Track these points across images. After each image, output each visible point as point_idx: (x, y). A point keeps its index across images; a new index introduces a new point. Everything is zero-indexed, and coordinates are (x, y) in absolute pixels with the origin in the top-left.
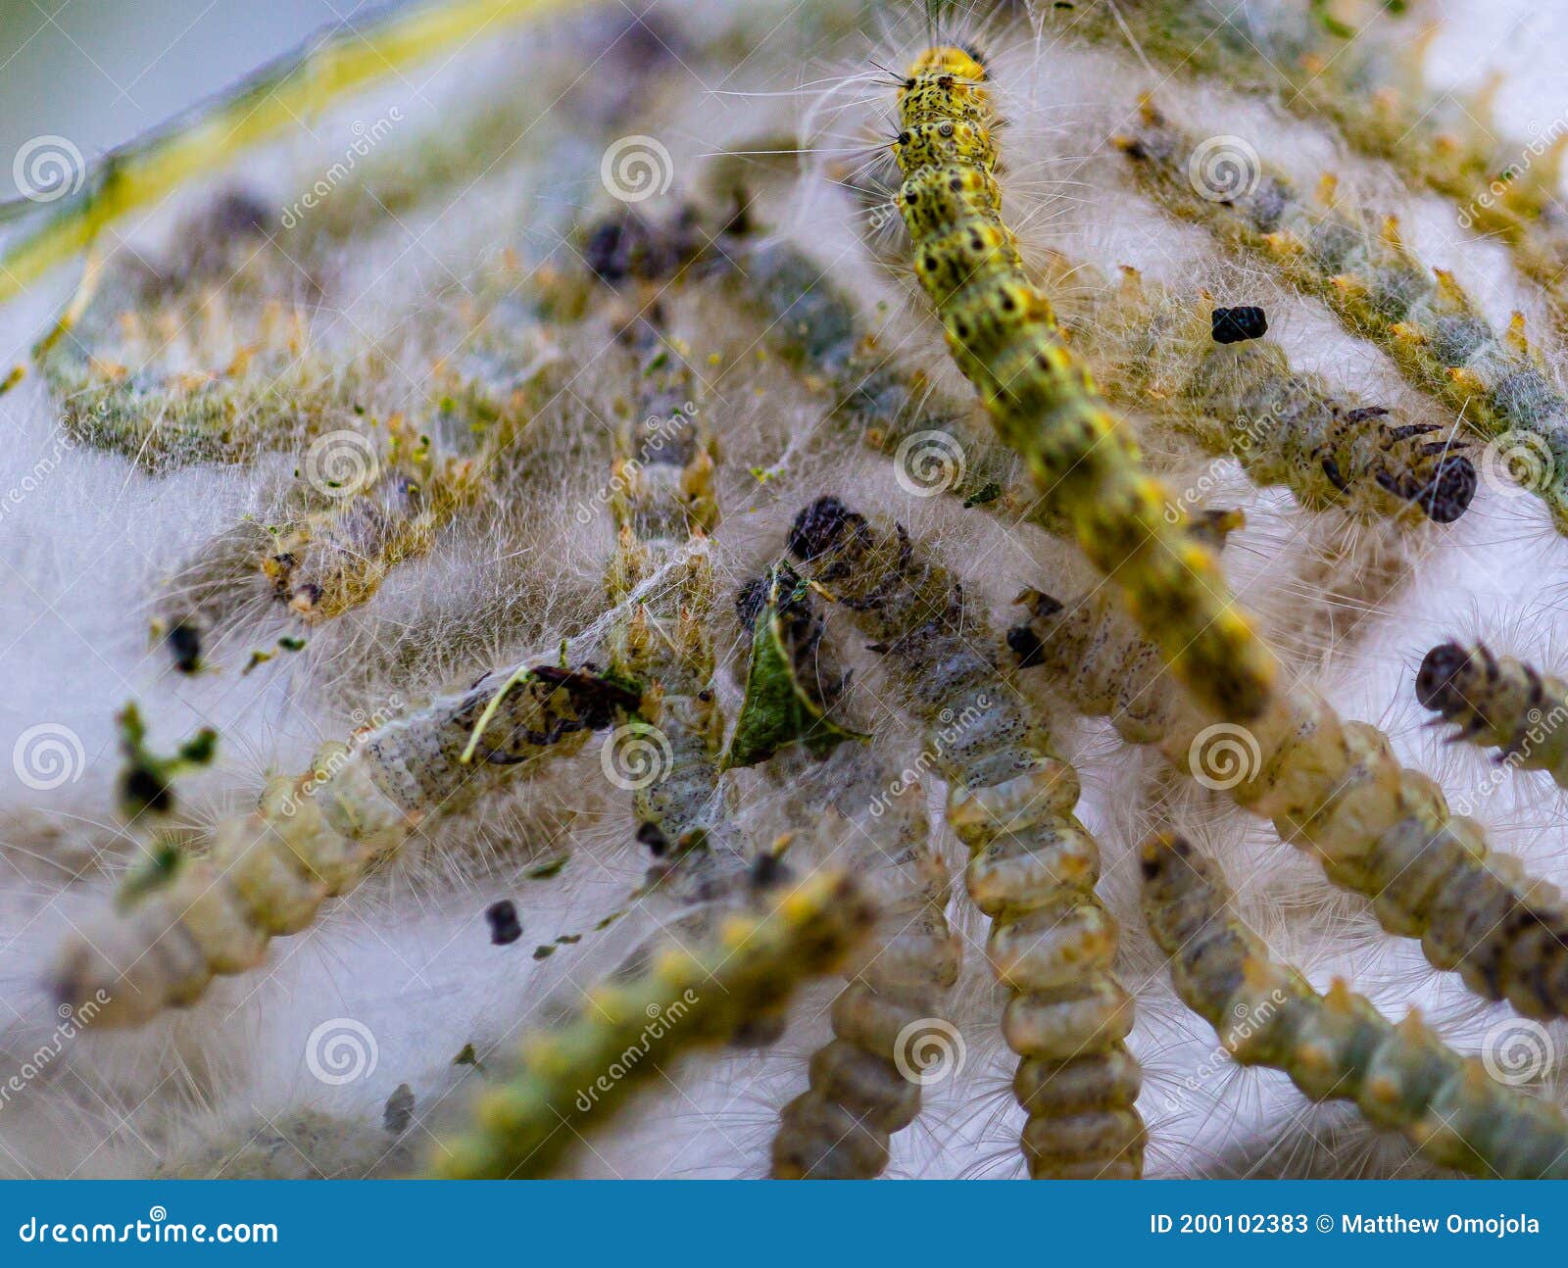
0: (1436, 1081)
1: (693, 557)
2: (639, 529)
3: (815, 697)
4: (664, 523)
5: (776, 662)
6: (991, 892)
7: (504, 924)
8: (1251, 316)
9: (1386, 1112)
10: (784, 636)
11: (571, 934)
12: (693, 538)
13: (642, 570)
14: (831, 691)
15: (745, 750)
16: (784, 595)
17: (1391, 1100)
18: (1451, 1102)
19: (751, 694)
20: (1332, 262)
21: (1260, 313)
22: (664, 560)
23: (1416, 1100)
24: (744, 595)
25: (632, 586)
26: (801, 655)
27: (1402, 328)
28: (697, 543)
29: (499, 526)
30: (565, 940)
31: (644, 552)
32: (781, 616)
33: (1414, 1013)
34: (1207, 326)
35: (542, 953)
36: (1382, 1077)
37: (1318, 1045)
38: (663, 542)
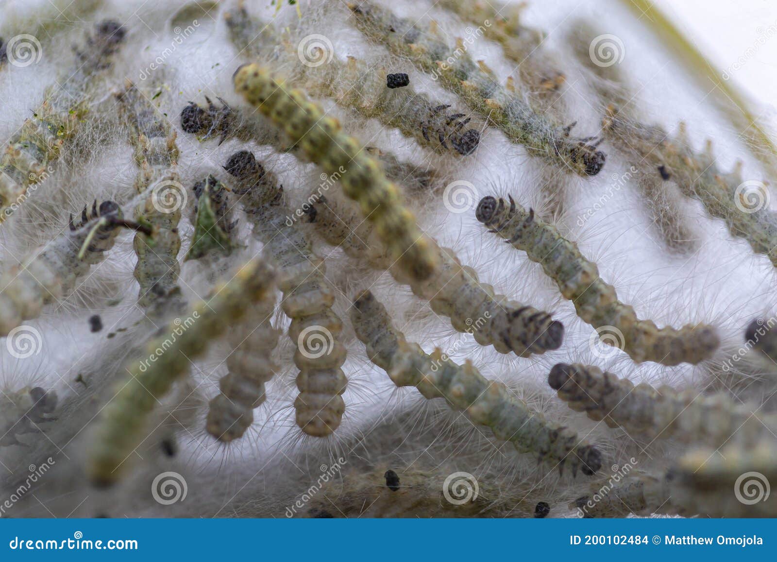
0: (479, 390)
1: (173, 173)
2: (150, 162)
3: (223, 229)
4: (161, 159)
5: (208, 216)
6: (294, 309)
7: (96, 324)
8: (403, 78)
9: (458, 401)
10: (212, 206)
11: (123, 328)
12: (172, 166)
13: (152, 178)
14: (229, 228)
15: (195, 252)
16: (211, 189)
17: (460, 397)
18: (485, 398)
19: (197, 230)
20: (436, 57)
21: (407, 77)
22: (161, 175)
23: (470, 397)
24: (195, 188)
25: (148, 185)
26: (218, 213)
27: (466, 83)
28: (174, 168)
29: (92, 161)
30: (120, 330)
31: (152, 171)
32: (210, 197)
33: (469, 362)
34: (384, 82)
35: (111, 336)
36: (457, 388)
37: (430, 374)
38: (160, 167)
